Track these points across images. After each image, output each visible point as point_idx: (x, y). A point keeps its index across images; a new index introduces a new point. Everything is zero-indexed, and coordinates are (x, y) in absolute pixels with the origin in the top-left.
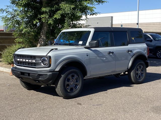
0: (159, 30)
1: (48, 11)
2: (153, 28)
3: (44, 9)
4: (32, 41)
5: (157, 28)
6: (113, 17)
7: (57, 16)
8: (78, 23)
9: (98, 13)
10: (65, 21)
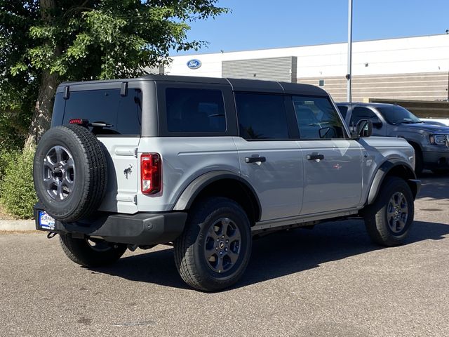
0: (424, 94)
1: (52, 37)
2: (408, 89)
3: (36, 32)
4: (12, 125)
5: (418, 89)
6: (296, 58)
7: (76, 51)
8: (146, 73)
9: (202, 44)
10: (103, 66)
